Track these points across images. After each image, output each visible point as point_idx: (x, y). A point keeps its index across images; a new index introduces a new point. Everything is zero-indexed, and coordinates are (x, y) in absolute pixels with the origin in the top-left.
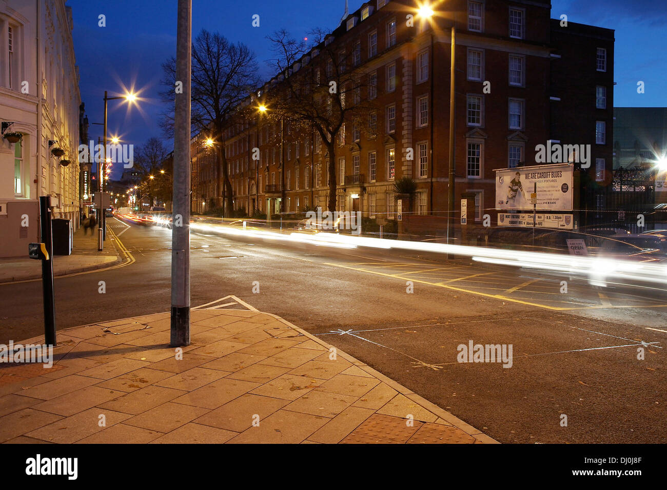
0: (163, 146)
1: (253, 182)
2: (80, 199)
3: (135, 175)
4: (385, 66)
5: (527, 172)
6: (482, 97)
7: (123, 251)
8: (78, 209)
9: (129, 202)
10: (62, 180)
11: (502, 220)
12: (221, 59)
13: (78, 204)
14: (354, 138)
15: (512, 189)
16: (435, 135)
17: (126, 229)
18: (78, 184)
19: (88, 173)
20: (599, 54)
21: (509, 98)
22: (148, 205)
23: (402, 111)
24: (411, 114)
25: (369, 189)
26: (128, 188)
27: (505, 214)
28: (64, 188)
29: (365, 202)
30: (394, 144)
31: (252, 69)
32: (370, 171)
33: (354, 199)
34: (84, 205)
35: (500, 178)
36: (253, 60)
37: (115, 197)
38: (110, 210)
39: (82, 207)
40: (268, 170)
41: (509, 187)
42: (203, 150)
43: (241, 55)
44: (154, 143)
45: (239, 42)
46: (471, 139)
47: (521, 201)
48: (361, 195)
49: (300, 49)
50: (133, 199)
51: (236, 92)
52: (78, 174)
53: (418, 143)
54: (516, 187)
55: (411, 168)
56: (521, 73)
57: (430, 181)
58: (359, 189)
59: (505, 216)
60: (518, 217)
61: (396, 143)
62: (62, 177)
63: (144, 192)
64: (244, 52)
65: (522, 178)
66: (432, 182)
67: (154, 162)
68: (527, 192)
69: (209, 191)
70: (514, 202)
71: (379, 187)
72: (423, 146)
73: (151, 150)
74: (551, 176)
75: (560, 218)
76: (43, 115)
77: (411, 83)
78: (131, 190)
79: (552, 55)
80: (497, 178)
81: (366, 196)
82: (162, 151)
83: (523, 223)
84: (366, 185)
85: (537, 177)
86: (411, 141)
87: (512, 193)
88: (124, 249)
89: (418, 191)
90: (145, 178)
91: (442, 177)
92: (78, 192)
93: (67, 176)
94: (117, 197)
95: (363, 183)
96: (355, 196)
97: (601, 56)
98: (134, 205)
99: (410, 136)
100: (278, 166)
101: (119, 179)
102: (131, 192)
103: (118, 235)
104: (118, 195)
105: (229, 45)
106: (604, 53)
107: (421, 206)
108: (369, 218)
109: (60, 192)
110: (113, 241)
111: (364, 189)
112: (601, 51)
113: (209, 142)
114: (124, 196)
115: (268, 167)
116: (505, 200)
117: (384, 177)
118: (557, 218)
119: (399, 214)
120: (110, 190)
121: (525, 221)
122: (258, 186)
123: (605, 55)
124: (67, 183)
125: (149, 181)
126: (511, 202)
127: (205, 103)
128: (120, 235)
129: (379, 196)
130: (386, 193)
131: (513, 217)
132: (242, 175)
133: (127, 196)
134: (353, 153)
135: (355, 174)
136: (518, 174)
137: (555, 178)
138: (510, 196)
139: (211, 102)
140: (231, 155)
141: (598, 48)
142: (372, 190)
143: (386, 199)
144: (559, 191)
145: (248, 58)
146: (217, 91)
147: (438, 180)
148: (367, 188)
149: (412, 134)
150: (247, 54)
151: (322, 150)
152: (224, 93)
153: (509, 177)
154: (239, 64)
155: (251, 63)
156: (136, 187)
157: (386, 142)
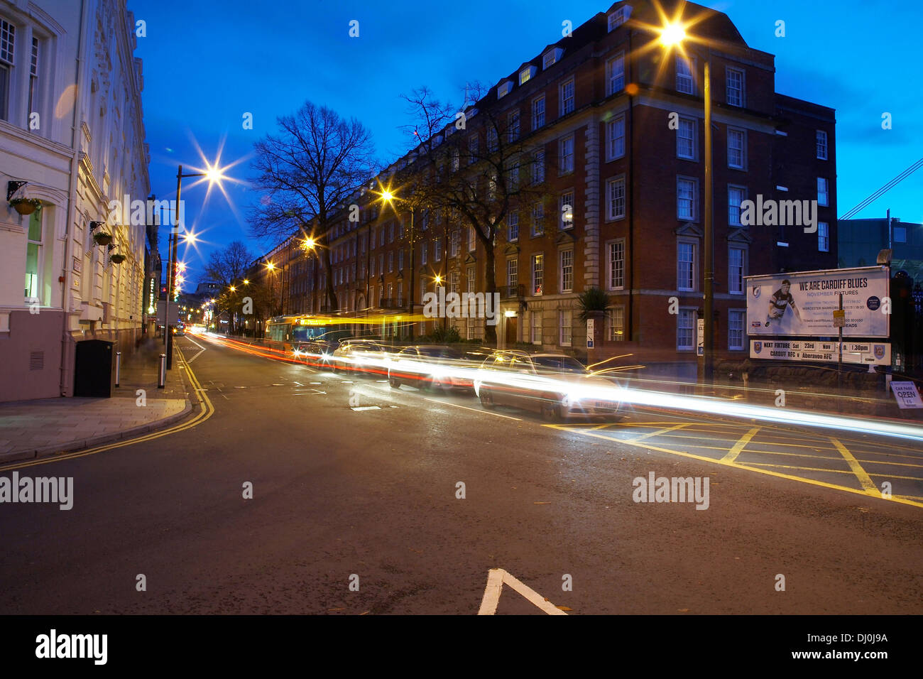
0: (248, 251)
1: (362, 295)
2: (143, 313)
3: (212, 287)
4: (557, 140)
5: (802, 281)
6: (695, 181)
7: (195, 388)
8: (140, 326)
9: (204, 318)
10: (114, 283)
11: (758, 349)
12: (329, 138)
13: (140, 319)
14: (508, 237)
15: (776, 305)
16: (636, 232)
17: (201, 352)
18: (141, 294)
19: (155, 281)
20: (818, 137)
21: (729, 185)
22: (226, 322)
23: (585, 198)
24: (597, 202)
25: (531, 305)
26: (204, 302)
27: (763, 342)
28: (117, 296)
29: (526, 322)
30: (572, 244)
31: (367, 152)
32: (534, 281)
33: (508, 318)
34: (149, 321)
35: (754, 289)
36: (369, 140)
37: (188, 312)
38: (182, 327)
39: (146, 323)
40: (383, 280)
41: (771, 302)
42: (301, 253)
43: (353, 134)
44: (237, 248)
45: (352, 118)
46: (684, 237)
47: (792, 321)
48: (520, 312)
49: (445, 113)
50: (209, 315)
51: (346, 180)
52: (142, 280)
53: (610, 241)
54: (784, 302)
55: (597, 276)
56: (742, 152)
57: (628, 293)
58: (517, 305)
59: (763, 345)
60: (787, 346)
61: (574, 242)
62: (114, 280)
63: (222, 307)
64: (358, 130)
65: (794, 289)
66: (631, 296)
67: (236, 271)
68: (804, 309)
69: (303, 306)
70: (779, 324)
71: (548, 302)
72: (616, 245)
73: (233, 257)
74: (846, 286)
75: (866, 348)
76: (79, 176)
77: (597, 160)
78: (208, 304)
79: (778, 132)
80: (749, 289)
81: (527, 314)
82: (246, 257)
83: (796, 355)
84: (526, 299)
85: (820, 287)
86: (597, 239)
87: (775, 310)
88: (196, 385)
89: (608, 307)
90: (225, 289)
91: (645, 288)
92: (141, 303)
93: (123, 280)
94: (190, 313)
95: (523, 296)
96: (510, 314)
97: (821, 141)
98: (209, 322)
99: (597, 233)
100: (397, 275)
101: (193, 291)
102: (208, 307)
103: (190, 362)
104: (192, 310)
105: (340, 121)
106: (824, 137)
107: (612, 328)
108: (531, 343)
109: (110, 299)
110: (181, 370)
111: (524, 304)
112: (821, 136)
113: (309, 243)
114: (198, 311)
115: (382, 276)
116: (763, 321)
117: (556, 288)
118: (859, 348)
119: (588, 340)
120: (183, 304)
121: (798, 352)
122: (368, 301)
123: (826, 139)
124: (122, 288)
125: (229, 293)
126: (773, 324)
127: (307, 193)
128: (191, 360)
129: (547, 314)
130: (560, 310)
131: (778, 345)
132: (347, 286)
133: (203, 311)
134: (508, 257)
135: (509, 284)
136: (787, 282)
137: (855, 289)
138: (772, 315)
139: (314, 192)
140: (338, 260)
141: (818, 131)
142: (536, 306)
143: (557, 319)
144: (862, 307)
145: (363, 138)
146: (321, 178)
147: (642, 293)
148: (528, 303)
149: (600, 230)
150: (361, 132)
151: (460, 253)
152: (331, 180)
153: (771, 287)
154: (352, 145)
155: (366, 143)
156: (213, 301)
157: (559, 242)
